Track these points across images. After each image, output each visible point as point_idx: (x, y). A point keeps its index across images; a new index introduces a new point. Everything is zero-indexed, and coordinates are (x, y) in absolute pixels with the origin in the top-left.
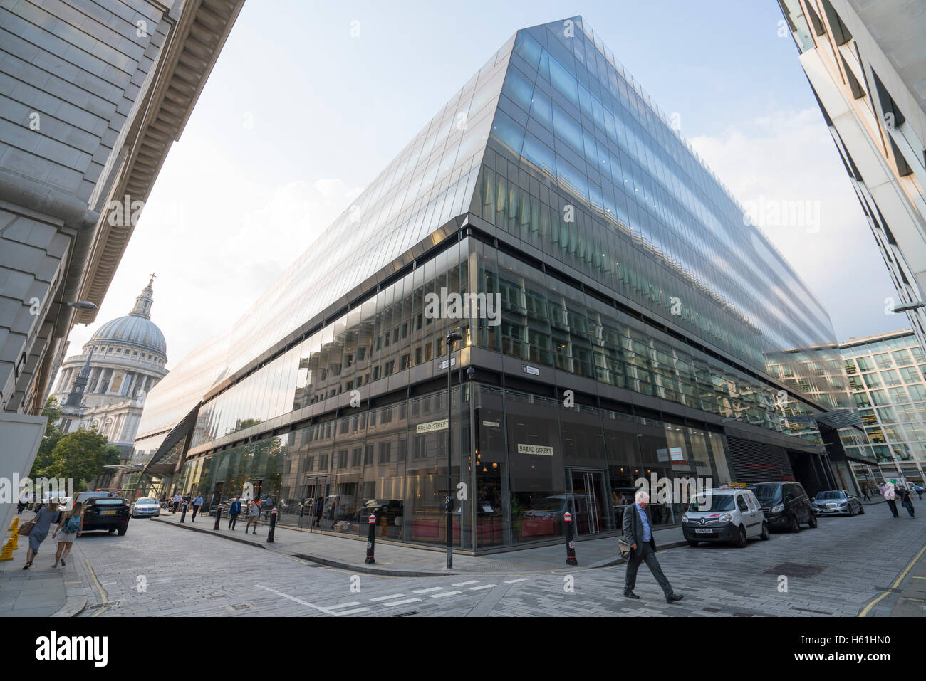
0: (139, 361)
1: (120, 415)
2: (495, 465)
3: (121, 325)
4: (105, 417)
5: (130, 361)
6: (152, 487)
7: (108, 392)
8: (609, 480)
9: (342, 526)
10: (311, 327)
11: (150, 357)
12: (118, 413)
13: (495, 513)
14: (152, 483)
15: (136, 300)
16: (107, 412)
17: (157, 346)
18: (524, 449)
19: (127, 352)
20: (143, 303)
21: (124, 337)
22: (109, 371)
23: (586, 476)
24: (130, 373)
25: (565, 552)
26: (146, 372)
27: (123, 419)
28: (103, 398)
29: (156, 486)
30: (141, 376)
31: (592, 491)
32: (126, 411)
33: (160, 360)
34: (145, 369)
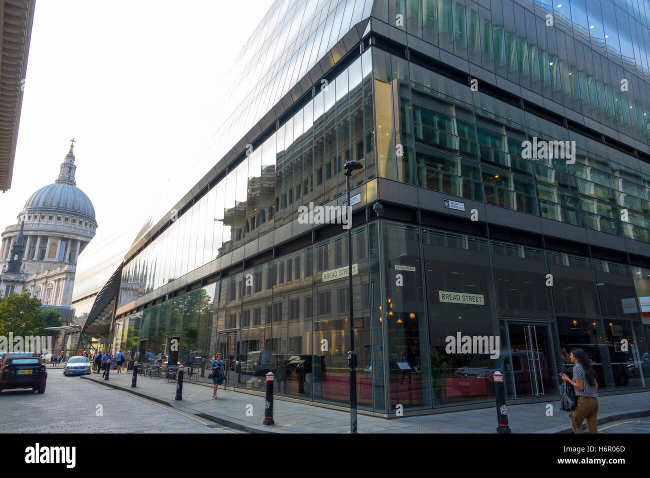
0: (71, 227)
1: (59, 280)
2: (412, 315)
3: (49, 193)
4: (46, 283)
5: (62, 227)
6: (91, 347)
7: (46, 259)
8: (557, 334)
9: (253, 384)
10: (215, 175)
11: (80, 223)
12: (57, 278)
13: (413, 370)
14: (91, 343)
15: (60, 167)
16: (47, 278)
17: (86, 211)
18: (446, 297)
19: (59, 219)
20: (67, 169)
21: (54, 205)
22: (45, 239)
23: (527, 329)
24: (63, 239)
25: (495, 417)
26: (79, 238)
27: (62, 284)
28: (43, 265)
29: (95, 345)
30: (74, 241)
31: (535, 347)
32: (64, 276)
33: (90, 225)
34: (77, 235)
